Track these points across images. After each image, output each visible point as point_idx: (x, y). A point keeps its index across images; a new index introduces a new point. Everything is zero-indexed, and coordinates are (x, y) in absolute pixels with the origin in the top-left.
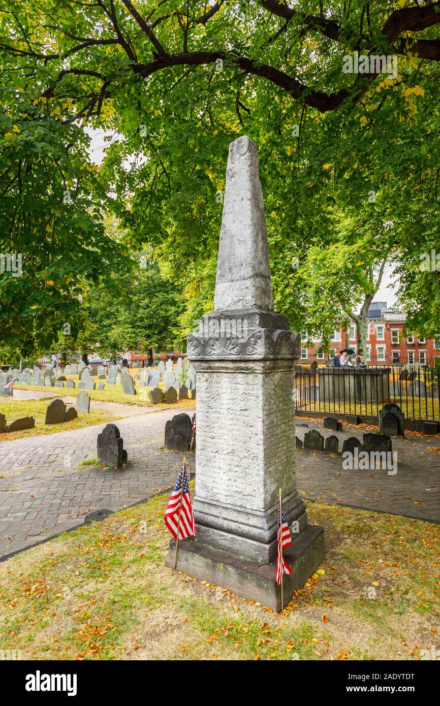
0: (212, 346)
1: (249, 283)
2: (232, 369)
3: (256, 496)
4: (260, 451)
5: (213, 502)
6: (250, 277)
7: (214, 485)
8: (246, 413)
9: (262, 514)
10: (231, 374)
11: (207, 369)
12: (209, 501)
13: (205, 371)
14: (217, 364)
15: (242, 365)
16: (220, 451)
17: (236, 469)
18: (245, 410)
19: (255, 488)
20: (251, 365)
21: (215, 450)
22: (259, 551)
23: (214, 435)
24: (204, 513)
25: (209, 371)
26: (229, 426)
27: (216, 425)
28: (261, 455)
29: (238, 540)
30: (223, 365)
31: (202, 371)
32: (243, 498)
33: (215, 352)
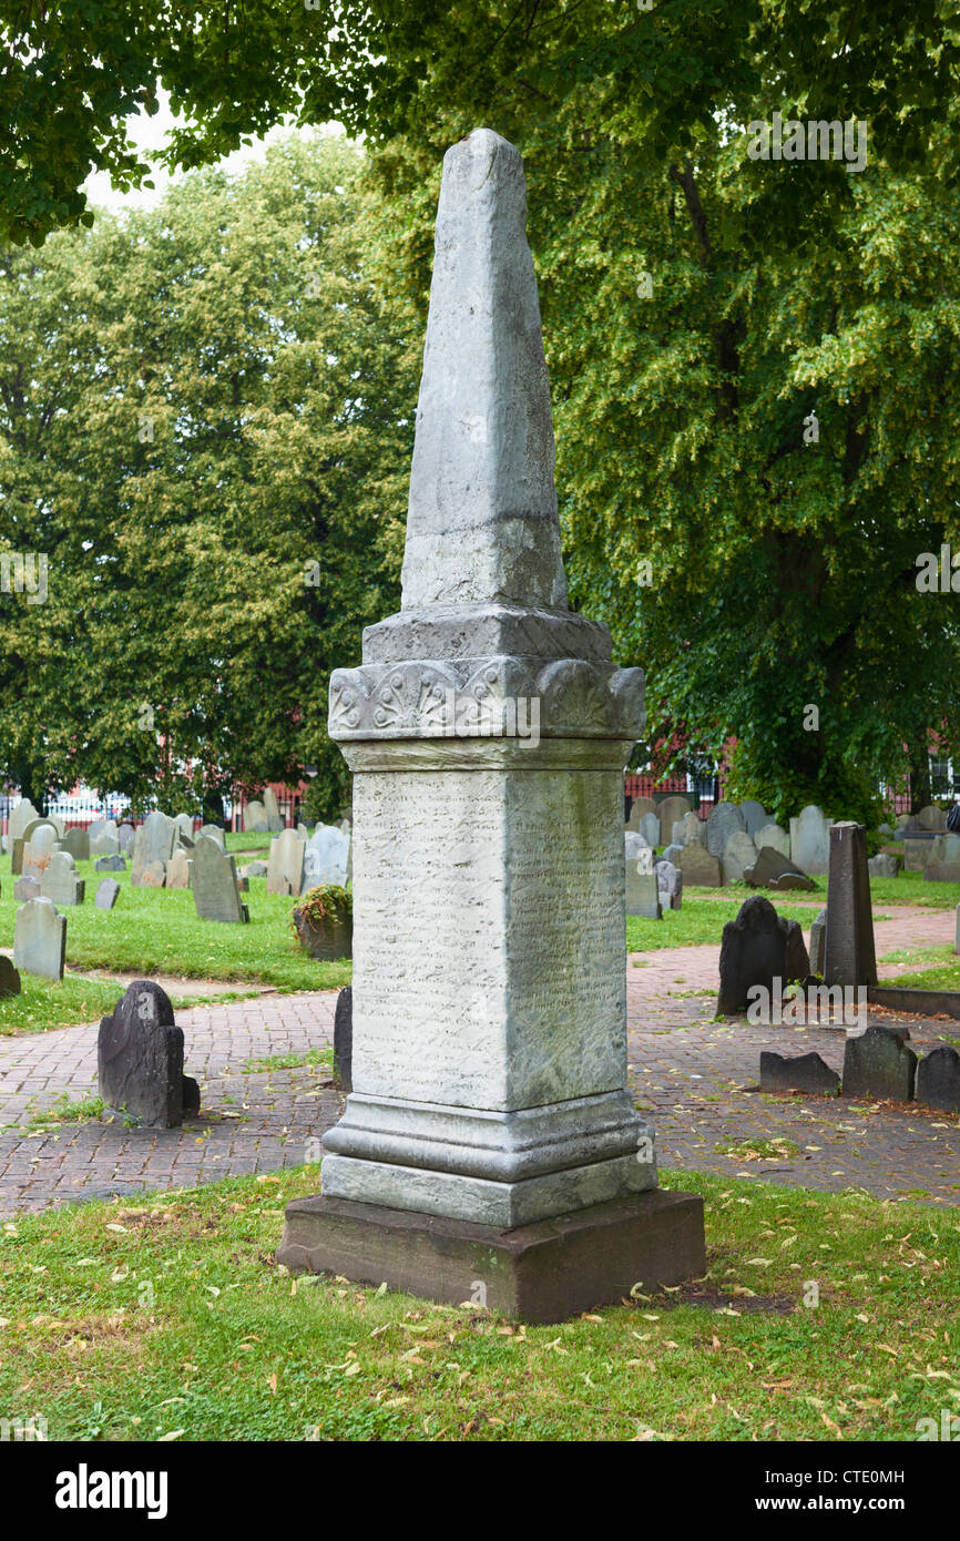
0: (389, 702)
1: (484, 538)
2: (436, 761)
3: (490, 1074)
4: (497, 963)
5: (393, 1102)
6: (488, 523)
7: (395, 1058)
8: (467, 871)
9: (501, 1117)
10: (435, 775)
11: (380, 763)
12: (383, 1101)
13: (375, 768)
14: (400, 751)
15: (457, 750)
16: (410, 971)
17: (446, 1013)
18: (466, 864)
19: (488, 1057)
20: (477, 750)
21: (397, 972)
22: (490, 1200)
23: (394, 932)
24: (370, 1130)
25: (385, 768)
26: (432, 907)
27: (402, 907)
28: (502, 976)
29: (445, 1181)
30: (415, 751)
31: (366, 768)
32: (462, 1082)
33: (396, 719)
